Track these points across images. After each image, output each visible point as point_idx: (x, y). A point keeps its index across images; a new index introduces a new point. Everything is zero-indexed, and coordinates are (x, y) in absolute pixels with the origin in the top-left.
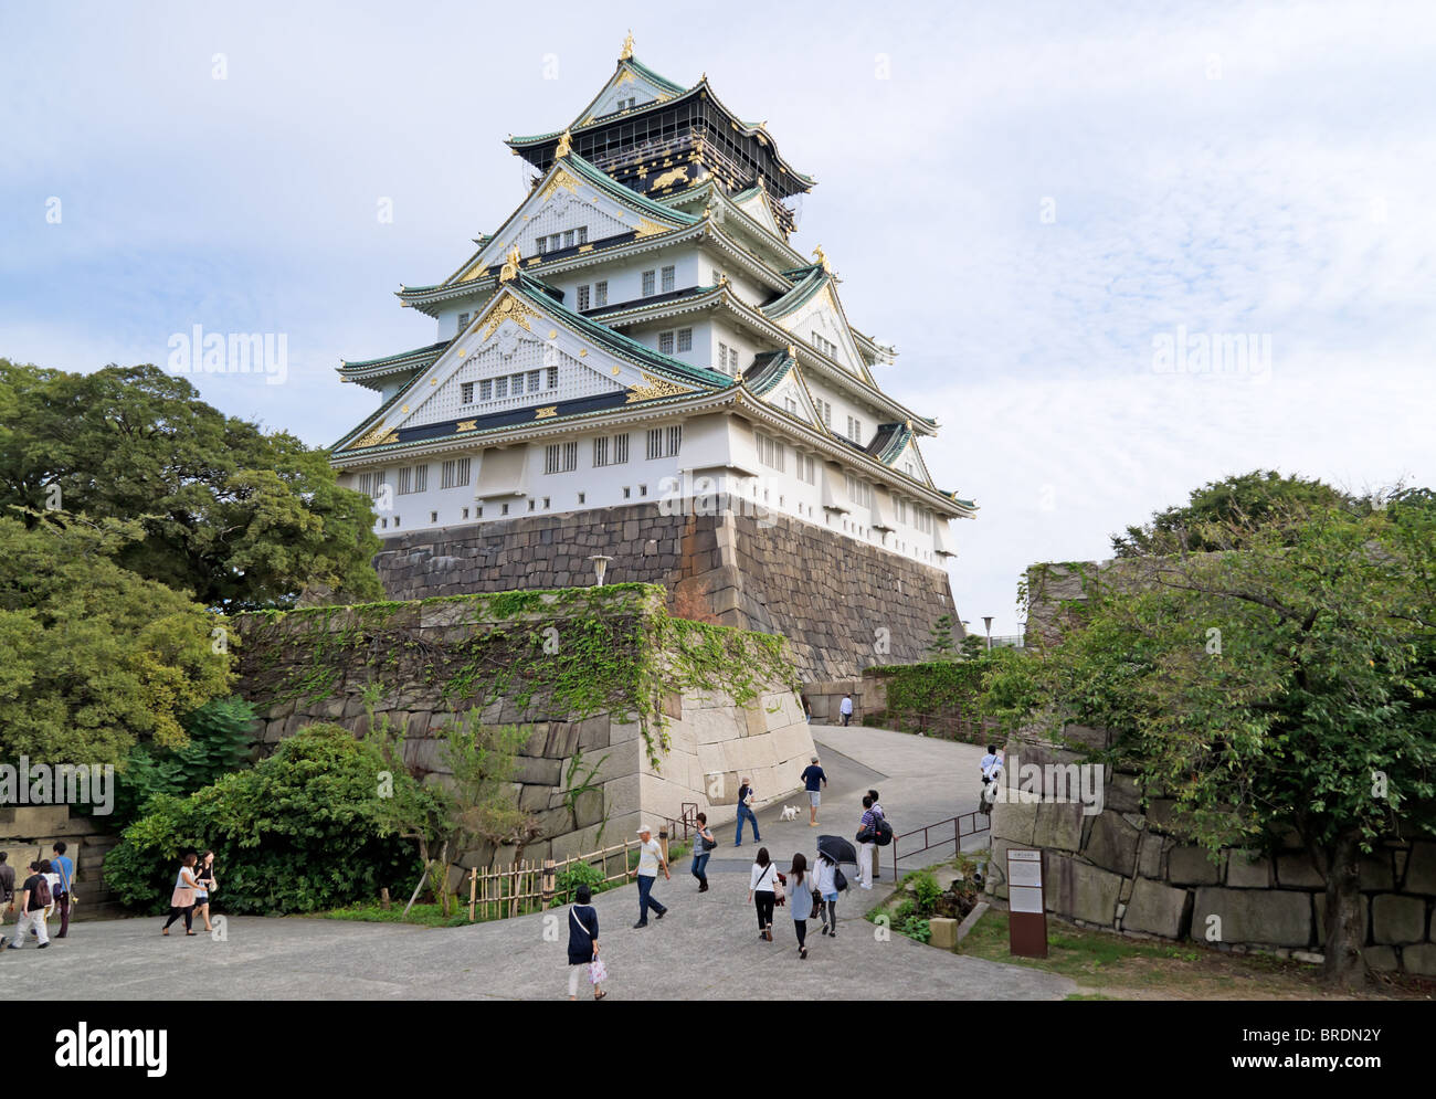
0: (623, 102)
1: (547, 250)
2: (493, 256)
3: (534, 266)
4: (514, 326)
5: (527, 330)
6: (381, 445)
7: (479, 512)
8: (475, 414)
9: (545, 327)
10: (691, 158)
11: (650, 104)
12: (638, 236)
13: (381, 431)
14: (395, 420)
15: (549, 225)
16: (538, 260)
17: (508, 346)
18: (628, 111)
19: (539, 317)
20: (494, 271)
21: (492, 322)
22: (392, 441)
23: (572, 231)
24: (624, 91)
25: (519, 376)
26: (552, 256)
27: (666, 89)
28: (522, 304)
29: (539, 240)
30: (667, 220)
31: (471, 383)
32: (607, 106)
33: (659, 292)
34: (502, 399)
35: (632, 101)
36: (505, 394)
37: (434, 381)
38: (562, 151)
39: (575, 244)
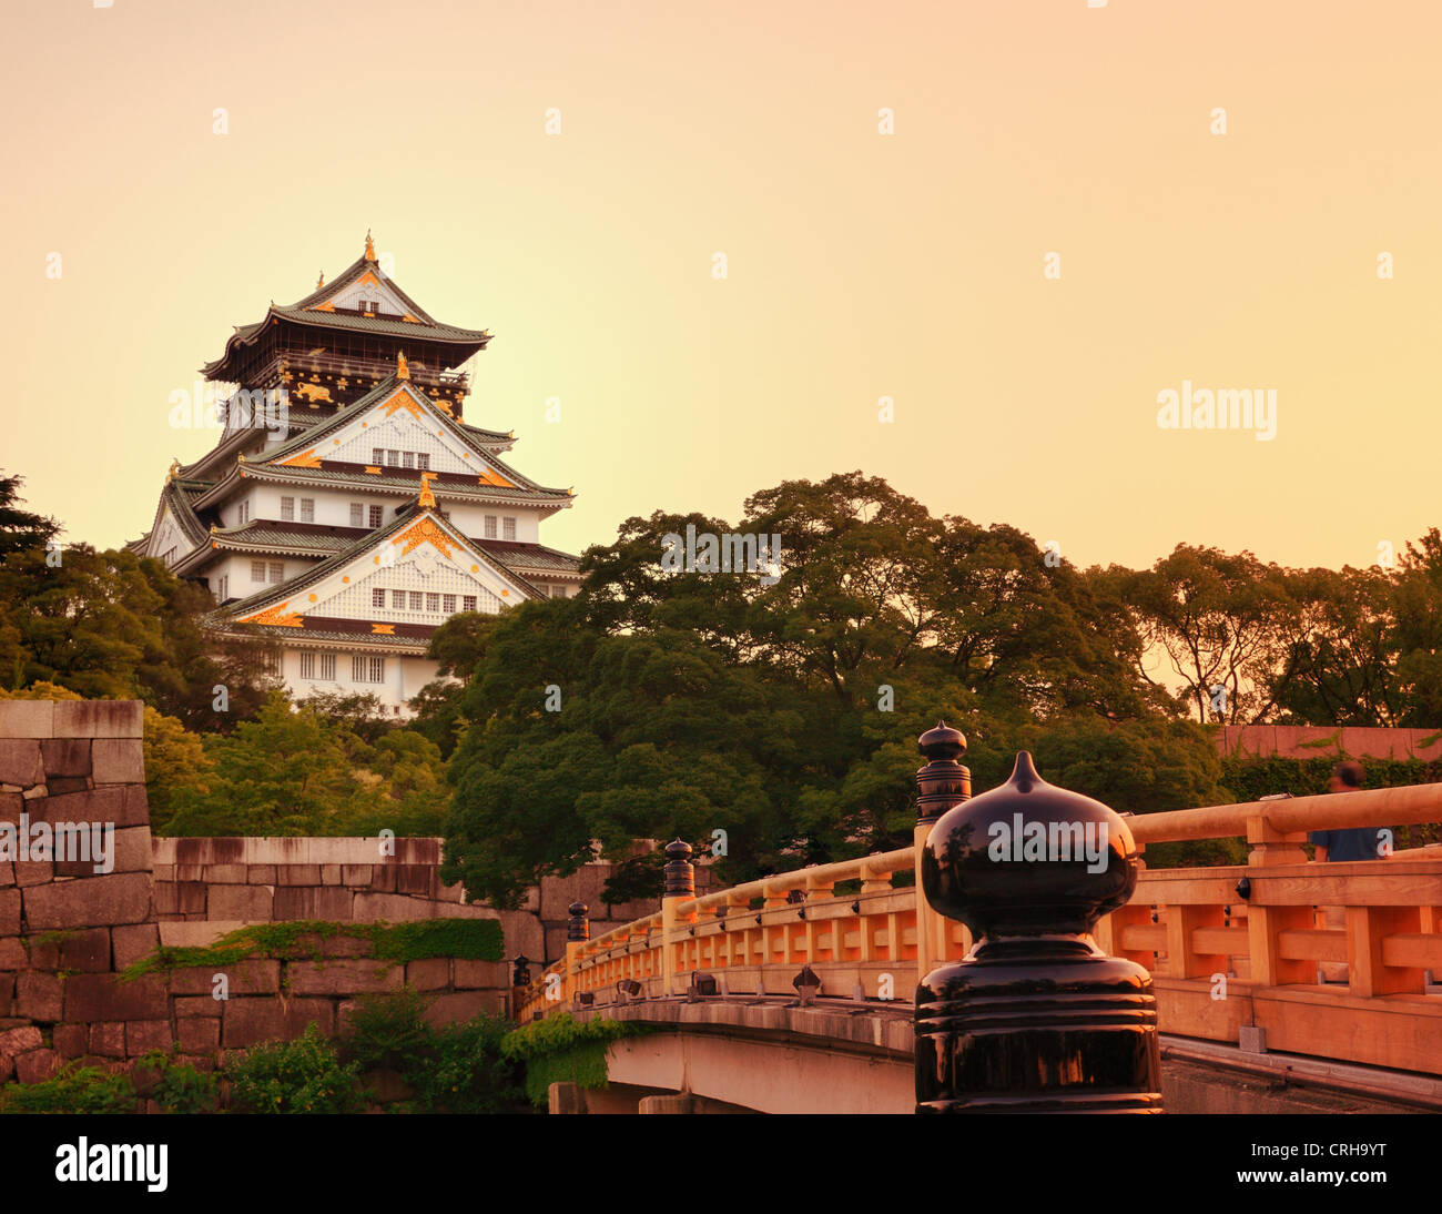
0: (365, 302)
1: (386, 464)
2: (326, 450)
3: (373, 475)
4: (433, 550)
5: (448, 556)
6: (288, 628)
7: (397, 710)
8: (392, 621)
9: (465, 560)
10: (457, 396)
11: (398, 319)
12: (482, 482)
13: (283, 613)
14: (299, 605)
15: (388, 441)
16: (378, 471)
17: (427, 565)
18: (373, 315)
19: (461, 549)
20: (329, 466)
21: (410, 540)
22: (295, 625)
23: (412, 453)
24: (369, 292)
25: (436, 595)
26: (391, 472)
27: (412, 308)
28: (444, 533)
29: (376, 450)
30: (515, 479)
31: (383, 590)
32: (347, 299)
33: (500, 537)
34: (417, 612)
35: (375, 305)
36: (419, 608)
37: (346, 579)
38: (403, 372)
39: (416, 467)
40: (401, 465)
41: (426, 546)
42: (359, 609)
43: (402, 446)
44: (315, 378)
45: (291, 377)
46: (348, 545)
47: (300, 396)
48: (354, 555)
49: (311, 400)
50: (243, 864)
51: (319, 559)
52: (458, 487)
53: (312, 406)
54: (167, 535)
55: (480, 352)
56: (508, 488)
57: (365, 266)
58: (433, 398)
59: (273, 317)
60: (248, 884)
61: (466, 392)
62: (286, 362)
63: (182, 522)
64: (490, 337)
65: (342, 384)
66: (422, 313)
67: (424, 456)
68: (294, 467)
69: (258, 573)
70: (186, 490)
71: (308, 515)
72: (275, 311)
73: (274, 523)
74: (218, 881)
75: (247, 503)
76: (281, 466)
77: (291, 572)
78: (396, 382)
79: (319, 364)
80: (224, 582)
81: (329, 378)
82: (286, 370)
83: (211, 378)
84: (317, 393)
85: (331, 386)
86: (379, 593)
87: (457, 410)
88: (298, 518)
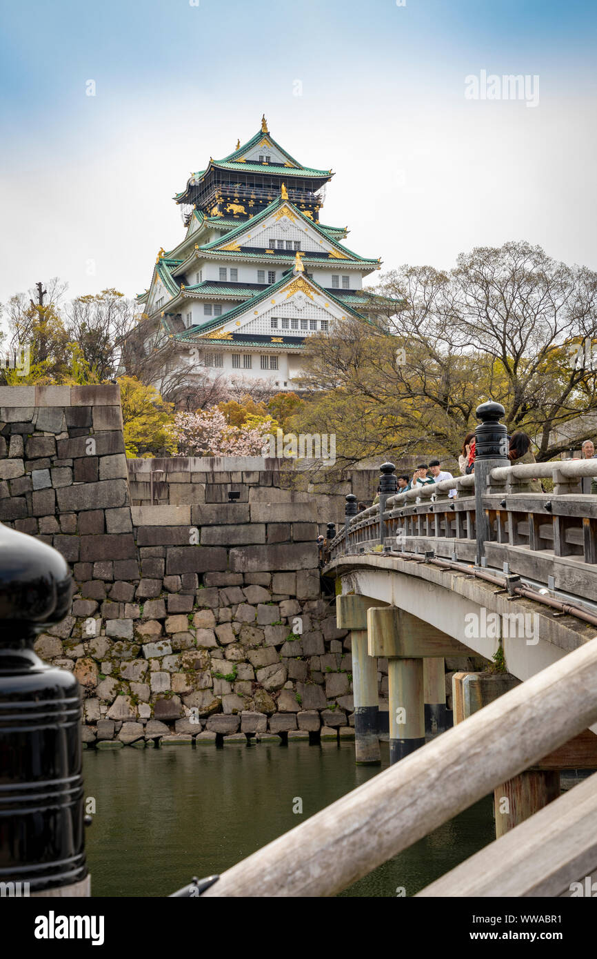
0: (262, 157)
1: (276, 248)
2: (243, 241)
3: (270, 254)
4: (304, 296)
5: (312, 299)
6: (225, 340)
7: (285, 384)
8: (281, 335)
9: (322, 300)
10: (316, 208)
11: (282, 165)
12: (330, 256)
13: (222, 332)
14: (230, 327)
15: (277, 234)
16: (272, 252)
17: (300, 304)
18: (267, 164)
19: (319, 294)
20: (244, 250)
21: (291, 290)
22: (228, 339)
23: (291, 242)
24: (265, 151)
25: (305, 321)
26: (279, 252)
27: (289, 159)
28: (309, 286)
29: (271, 240)
30: (348, 254)
31: (277, 318)
32: (253, 155)
33: (341, 287)
34: (295, 330)
35: (268, 158)
36: (296, 328)
37: (256, 313)
38: (285, 196)
39: (293, 249)
40: (285, 248)
41: (300, 293)
42: (263, 328)
43: (285, 237)
44: (236, 201)
45: (223, 201)
46: (257, 293)
47: (228, 211)
48: (261, 299)
49: (234, 213)
50: (188, 472)
51: (241, 302)
52: (316, 260)
53: (235, 216)
54: (158, 290)
55: (328, 183)
56: (345, 260)
57: (263, 135)
58: (303, 210)
59: (212, 166)
60: (191, 483)
61: (320, 206)
62: (220, 192)
63: (166, 283)
64: (333, 174)
65: (251, 203)
66: (294, 162)
67: (298, 243)
68: (226, 251)
69: (207, 311)
70: (168, 265)
71: (234, 277)
72: (213, 163)
73: (216, 282)
74: (175, 481)
75: (201, 272)
76: (218, 250)
77: (225, 311)
78: (281, 201)
79: (238, 193)
80: (189, 316)
81: (244, 200)
82: (220, 196)
83: (179, 202)
84: (237, 208)
85: (246, 205)
86: (274, 320)
87: (316, 216)
88: (229, 280)
